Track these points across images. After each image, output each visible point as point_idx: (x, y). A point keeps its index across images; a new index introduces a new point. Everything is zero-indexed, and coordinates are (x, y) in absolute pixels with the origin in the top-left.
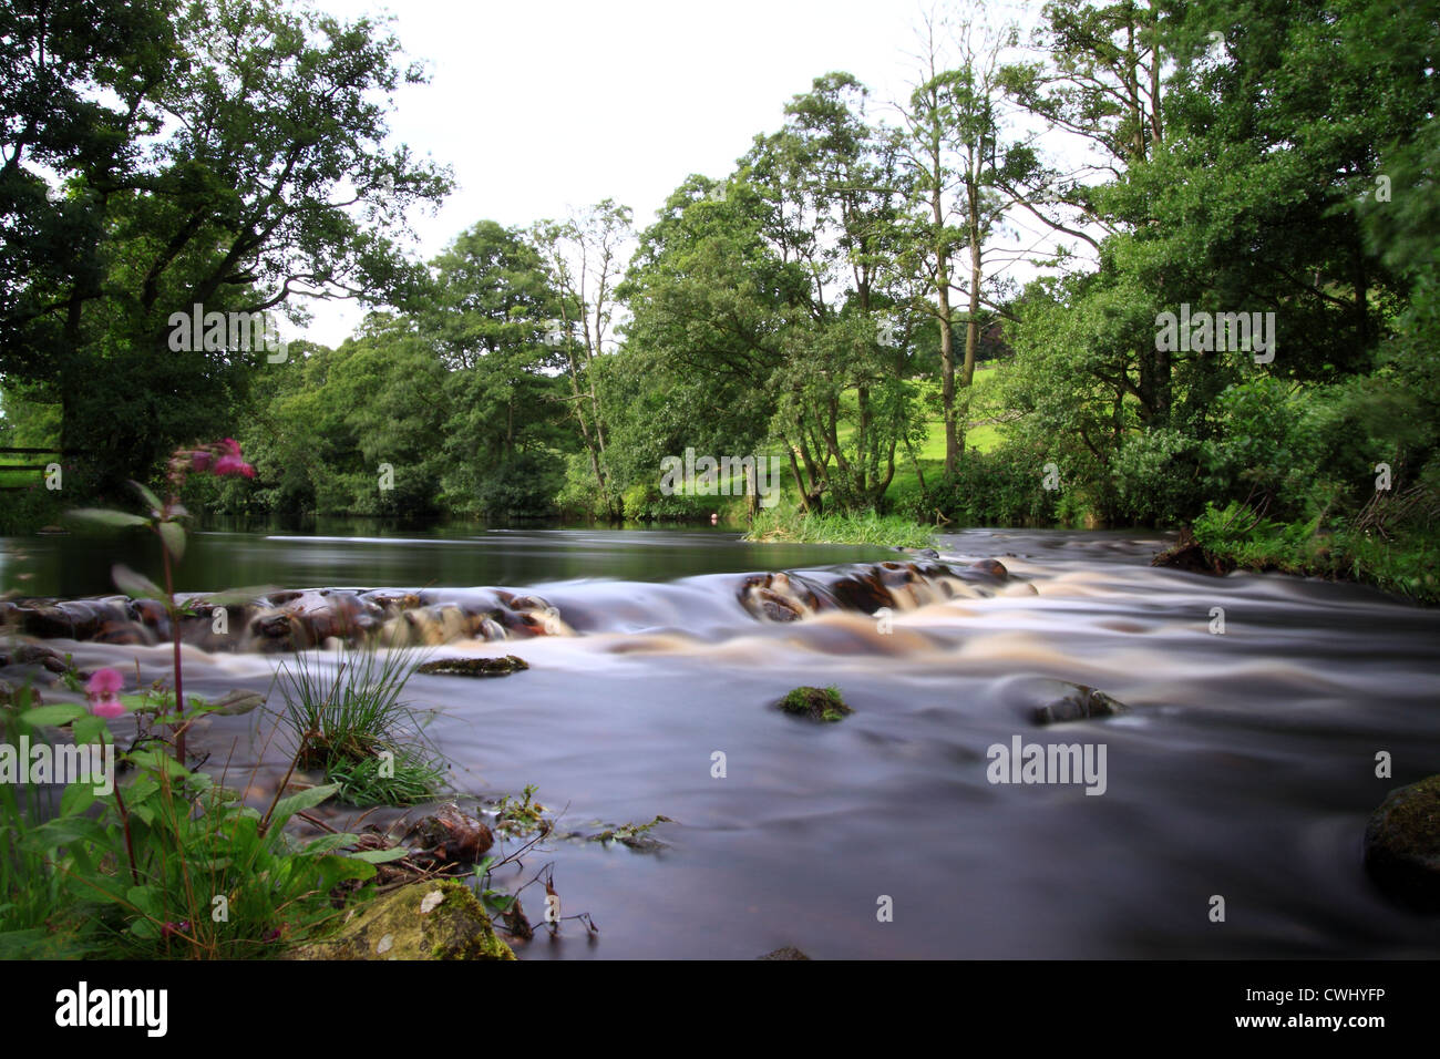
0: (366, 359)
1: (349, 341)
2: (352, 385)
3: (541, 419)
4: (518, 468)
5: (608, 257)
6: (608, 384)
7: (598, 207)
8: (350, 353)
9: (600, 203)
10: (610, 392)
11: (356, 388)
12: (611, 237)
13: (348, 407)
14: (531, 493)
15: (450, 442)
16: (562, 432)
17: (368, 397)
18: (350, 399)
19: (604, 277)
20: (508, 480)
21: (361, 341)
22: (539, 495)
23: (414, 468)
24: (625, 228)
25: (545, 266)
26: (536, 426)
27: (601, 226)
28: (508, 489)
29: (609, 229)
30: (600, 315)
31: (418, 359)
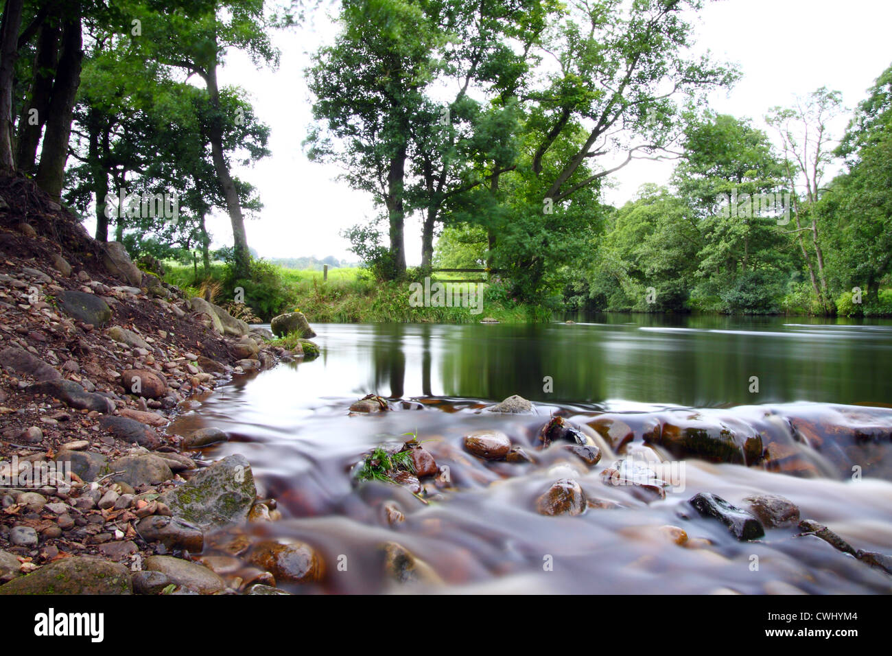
0: (643, 212)
1: (629, 203)
2: (635, 229)
3: (767, 246)
4: (752, 281)
5: (822, 129)
6: (827, 220)
7: (815, 94)
8: (631, 210)
9: (815, 91)
10: (830, 225)
11: (638, 231)
12: (825, 114)
13: (631, 243)
14: (761, 298)
15: (704, 263)
16: (783, 256)
17: (646, 237)
18: (634, 238)
19: (819, 144)
20: (743, 289)
21: (637, 202)
22: (767, 300)
23: (675, 282)
24: (836, 107)
25: (765, 141)
26: (764, 252)
27: (817, 107)
28: (744, 295)
29: (823, 109)
30: (816, 171)
31: (681, 209)
